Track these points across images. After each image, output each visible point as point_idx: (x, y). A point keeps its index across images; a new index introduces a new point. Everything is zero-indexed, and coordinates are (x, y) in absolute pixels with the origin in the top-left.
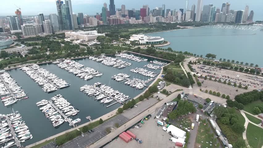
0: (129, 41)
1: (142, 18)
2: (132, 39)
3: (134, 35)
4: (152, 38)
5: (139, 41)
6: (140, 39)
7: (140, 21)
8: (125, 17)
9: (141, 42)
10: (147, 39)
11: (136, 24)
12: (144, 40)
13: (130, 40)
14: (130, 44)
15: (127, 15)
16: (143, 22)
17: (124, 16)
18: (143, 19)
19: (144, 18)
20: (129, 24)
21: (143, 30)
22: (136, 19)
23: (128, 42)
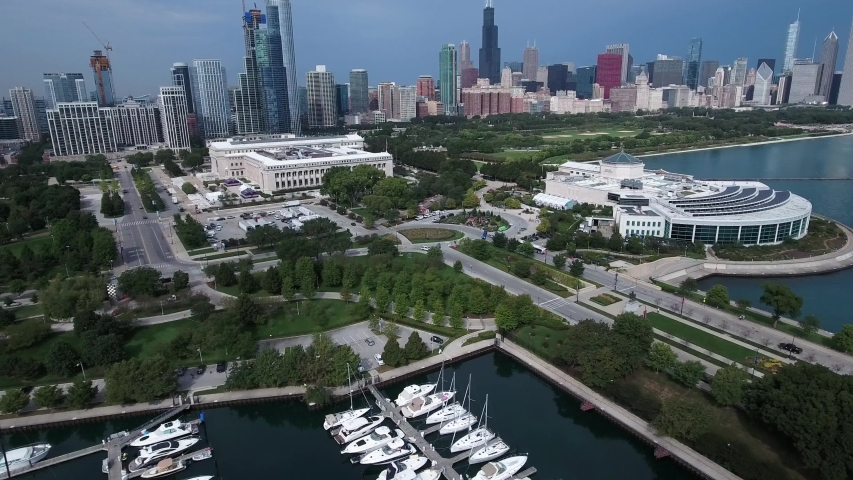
0: (533, 204)
1: (602, 91)
2: (556, 194)
3: (569, 164)
4: (707, 193)
5: (608, 212)
6: (613, 197)
7: (596, 104)
8: (534, 91)
9: (627, 223)
10: (673, 198)
11: (579, 115)
12: (646, 202)
13: (539, 198)
14: (541, 234)
15: (542, 84)
16: (609, 106)
17: (532, 87)
18: (606, 96)
19: (613, 91)
20: (547, 113)
21: (617, 139)
22: (580, 97)
23: (522, 223)
